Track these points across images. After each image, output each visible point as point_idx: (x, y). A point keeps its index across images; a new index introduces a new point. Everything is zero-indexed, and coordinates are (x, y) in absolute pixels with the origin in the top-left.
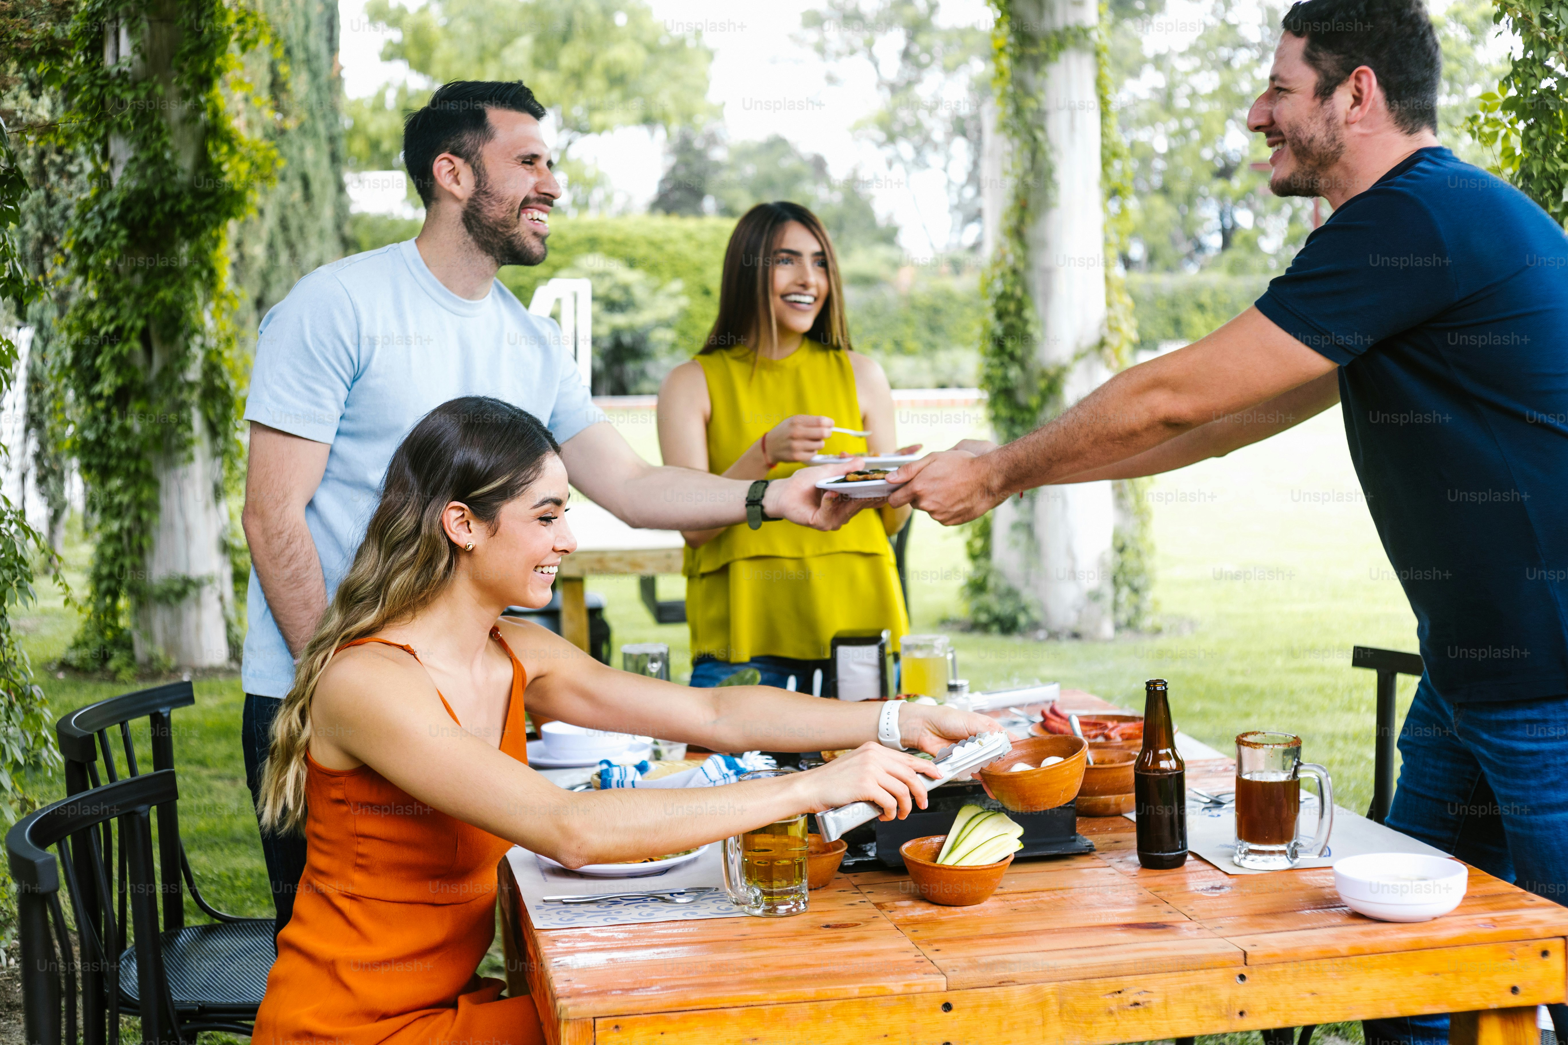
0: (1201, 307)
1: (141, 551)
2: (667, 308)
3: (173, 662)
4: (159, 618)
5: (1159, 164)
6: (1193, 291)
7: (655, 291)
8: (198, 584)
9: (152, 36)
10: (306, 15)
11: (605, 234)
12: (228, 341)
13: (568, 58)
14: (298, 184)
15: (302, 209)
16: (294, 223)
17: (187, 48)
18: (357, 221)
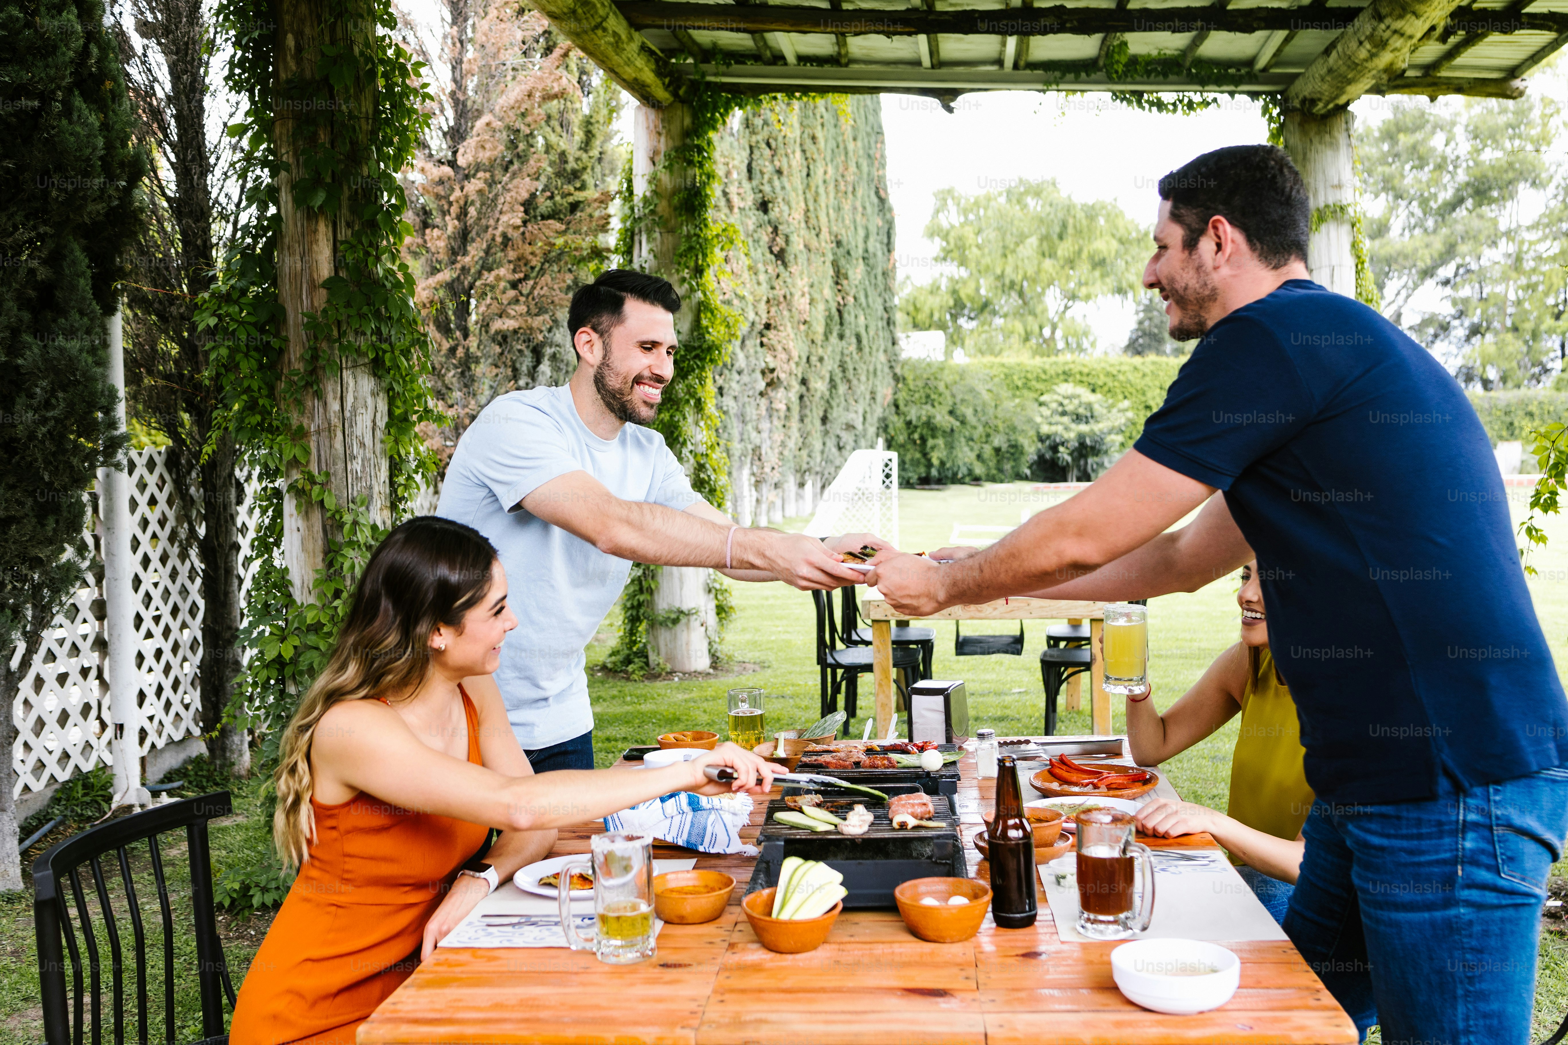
0: (1531, 415)
1: (651, 591)
2: (1119, 420)
3: (669, 667)
4: (663, 636)
5: (1510, 310)
6: (1524, 403)
7: (1109, 408)
8: (688, 614)
9: (662, 243)
10: (867, 229)
11: (1076, 369)
12: (712, 447)
13: (1065, 249)
14: (854, 340)
15: (856, 356)
16: (850, 367)
17: (683, 248)
18: (904, 364)
